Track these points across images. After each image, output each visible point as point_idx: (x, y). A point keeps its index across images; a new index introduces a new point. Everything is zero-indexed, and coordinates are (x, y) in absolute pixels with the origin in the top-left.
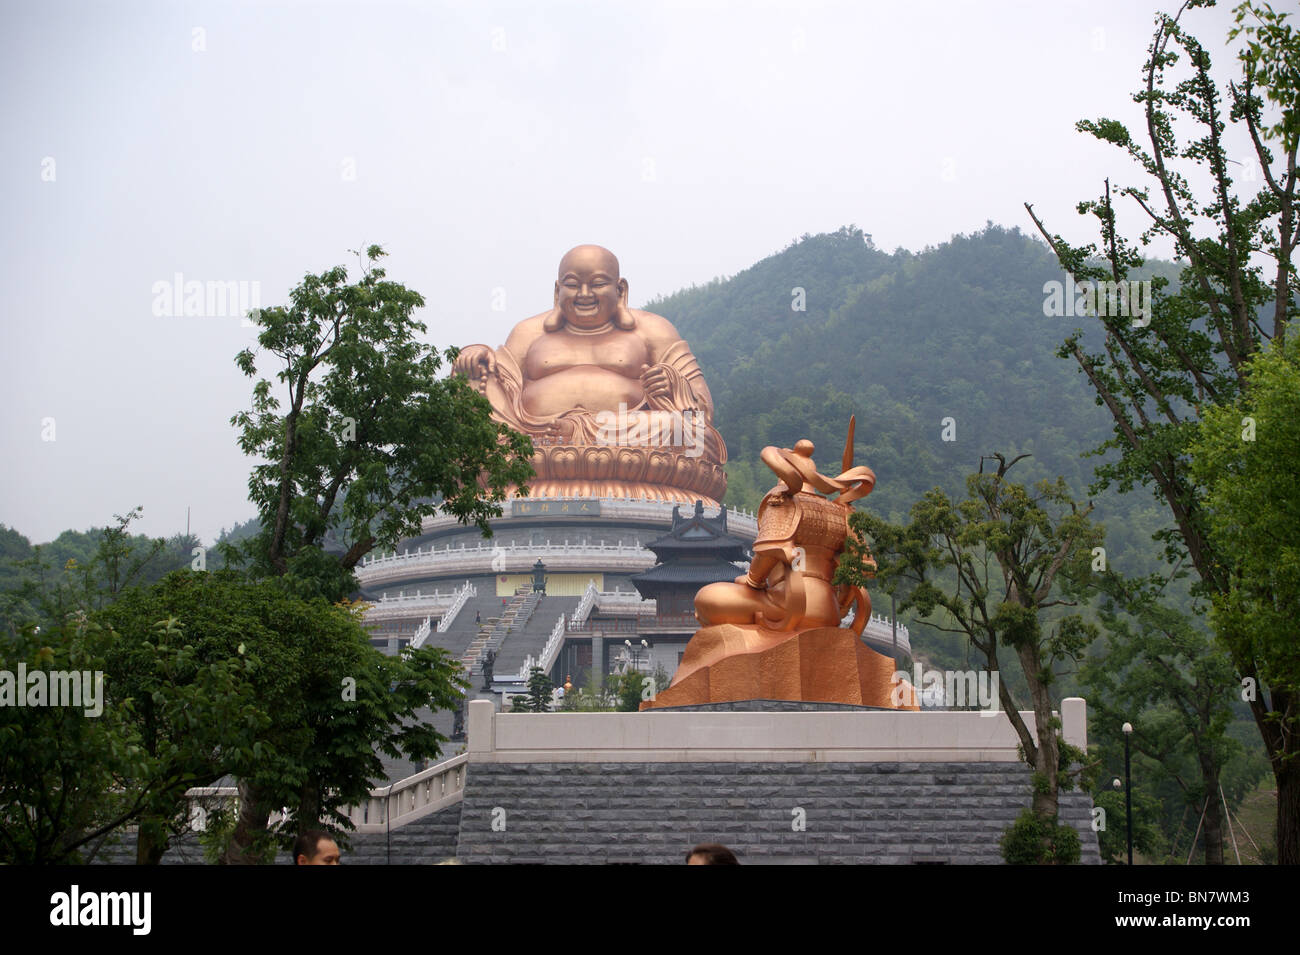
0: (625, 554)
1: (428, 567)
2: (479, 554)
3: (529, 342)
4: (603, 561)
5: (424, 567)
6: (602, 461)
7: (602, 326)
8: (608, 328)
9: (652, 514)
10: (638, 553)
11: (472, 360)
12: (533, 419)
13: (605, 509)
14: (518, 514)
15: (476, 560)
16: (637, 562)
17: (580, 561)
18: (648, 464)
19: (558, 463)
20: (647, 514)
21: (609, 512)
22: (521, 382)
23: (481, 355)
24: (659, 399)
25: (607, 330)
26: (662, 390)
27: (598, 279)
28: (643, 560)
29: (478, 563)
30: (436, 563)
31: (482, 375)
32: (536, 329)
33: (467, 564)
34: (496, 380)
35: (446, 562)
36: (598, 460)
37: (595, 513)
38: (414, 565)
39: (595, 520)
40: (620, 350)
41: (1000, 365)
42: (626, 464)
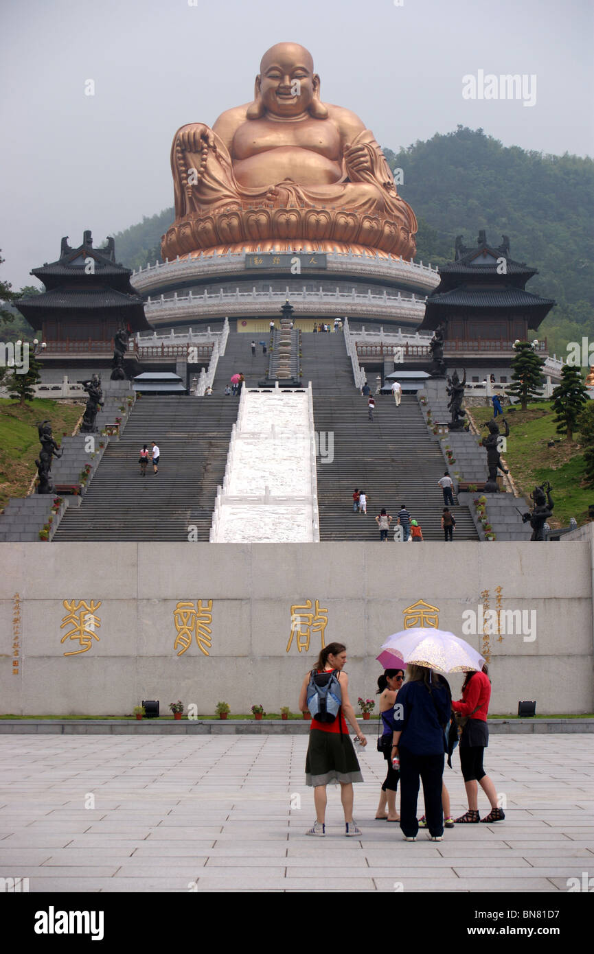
0: (358, 301)
1: (171, 312)
2: (221, 299)
3: (235, 127)
4: (338, 307)
5: (168, 312)
6: (321, 222)
7: (299, 114)
8: (303, 117)
9: (372, 269)
10: (370, 300)
11: (194, 134)
12: (246, 190)
13: (332, 262)
14: (251, 266)
15: (218, 305)
16: (369, 308)
17: (318, 306)
18: (360, 226)
19: (281, 223)
20: (368, 268)
21: (335, 265)
22: (229, 160)
23: (201, 131)
24: (362, 173)
25: (304, 118)
26: (365, 164)
27: (299, 72)
28: (374, 307)
29: (221, 308)
30: (179, 308)
31: (203, 148)
32: (240, 116)
33: (210, 309)
34: (214, 154)
35: (189, 307)
36: (318, 221)
37: (322, 265)
38: (157, 311)
39: (322, 272)
40: (321, 134)
41: (485, 221)
42: (342, 226)
